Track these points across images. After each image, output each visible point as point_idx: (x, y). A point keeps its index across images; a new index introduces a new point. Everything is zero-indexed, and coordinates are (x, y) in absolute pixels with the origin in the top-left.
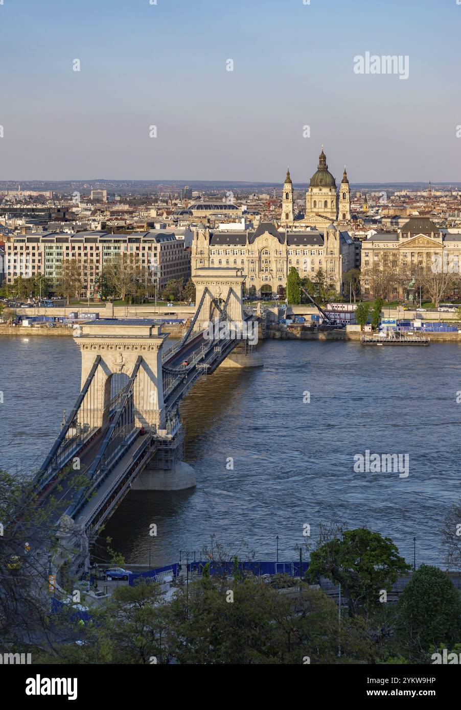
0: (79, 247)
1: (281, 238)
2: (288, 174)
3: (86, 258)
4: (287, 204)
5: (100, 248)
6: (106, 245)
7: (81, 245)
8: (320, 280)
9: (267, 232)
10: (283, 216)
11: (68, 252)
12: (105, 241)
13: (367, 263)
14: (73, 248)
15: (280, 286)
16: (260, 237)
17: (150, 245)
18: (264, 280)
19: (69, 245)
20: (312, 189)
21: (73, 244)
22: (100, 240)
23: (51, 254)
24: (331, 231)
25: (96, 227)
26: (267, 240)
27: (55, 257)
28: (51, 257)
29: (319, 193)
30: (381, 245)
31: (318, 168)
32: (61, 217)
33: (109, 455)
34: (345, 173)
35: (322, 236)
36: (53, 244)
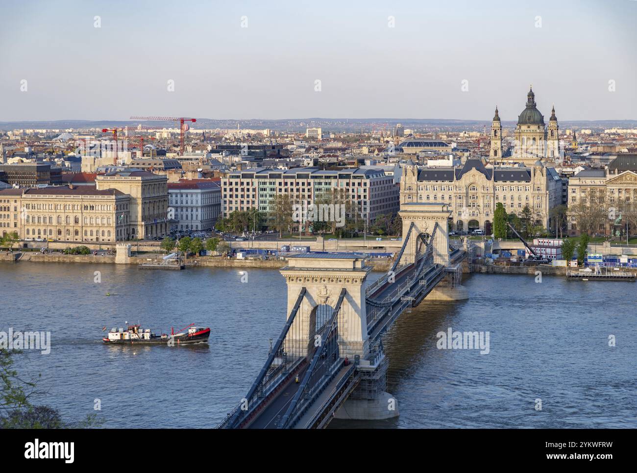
0: (291, 183)
1: (488, 174)
2: (497, 111)
3: (298, 193)
4: (496, 141)
5: (312, 184)
6: (317, 180)
7: (293, 180)
8: (527, 215)
9: (474, 169)
10: (492, 153)
11: (280, 187)
12: (316, 177)
13: (574, 199)
14: (286, 184)
15: (488, 221)
16: (468, 174)
17: (359, 181)
18: (471, 215)
19: (282, 180)
20: (520, 127)
21: (286, 180)
22: (311, 176)
23: (265, 190)
24: (538, 167)
25: (309, 164)
26: (474, 176)
27: (268, 192)
28: (265, 192)
29: (527, 130)
30: (589, 182)
31: (527, 106)
32: (275, 154)
33: (313, 384)
34: (553, 111)
35: (529, 173)
36: (266, 180)
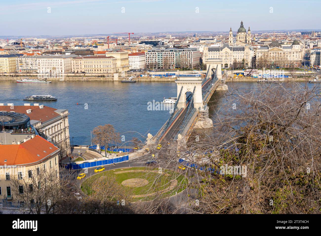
1: (231, 49)
2: (231, 29)
3: (170, 56)
4: (231, 38)
5: (174, 53)
6: (176, 52)
8: (244, 62)
9: (226, 47)
10: (229, 42)
11: (164, 54)
12: (176, 51)
13: (258, 56)
14: (166, 53)
15: (231, 64)
16: (224, 49)
17: (189, 52)
18: (225, 62)
19: (165, 52)
20: (238, 33)
21: (166, 52)
22: (174, 51)
24: (247, 46)
26: (226, 49)
28: (159, 56)
29: (241, 34)
30: (263, 51)
34: (249, 28)
35: (244, 48)
36: (159, 52)
